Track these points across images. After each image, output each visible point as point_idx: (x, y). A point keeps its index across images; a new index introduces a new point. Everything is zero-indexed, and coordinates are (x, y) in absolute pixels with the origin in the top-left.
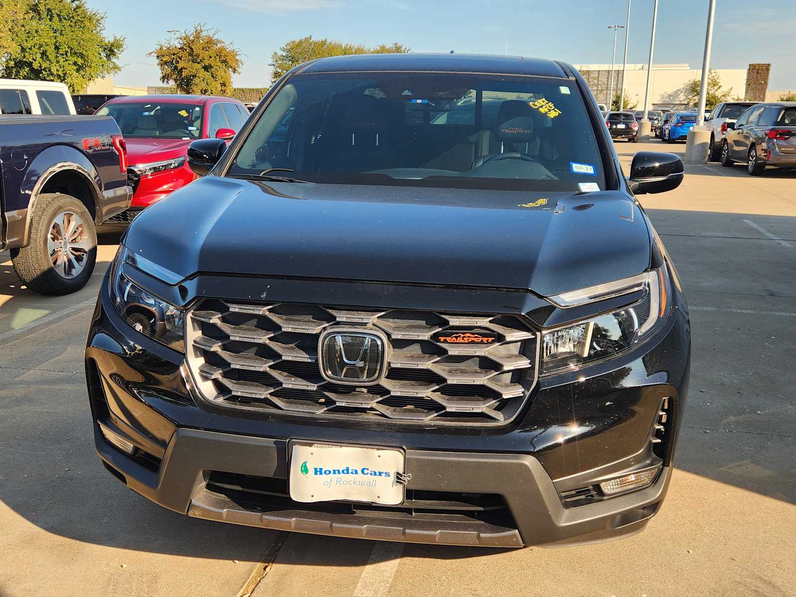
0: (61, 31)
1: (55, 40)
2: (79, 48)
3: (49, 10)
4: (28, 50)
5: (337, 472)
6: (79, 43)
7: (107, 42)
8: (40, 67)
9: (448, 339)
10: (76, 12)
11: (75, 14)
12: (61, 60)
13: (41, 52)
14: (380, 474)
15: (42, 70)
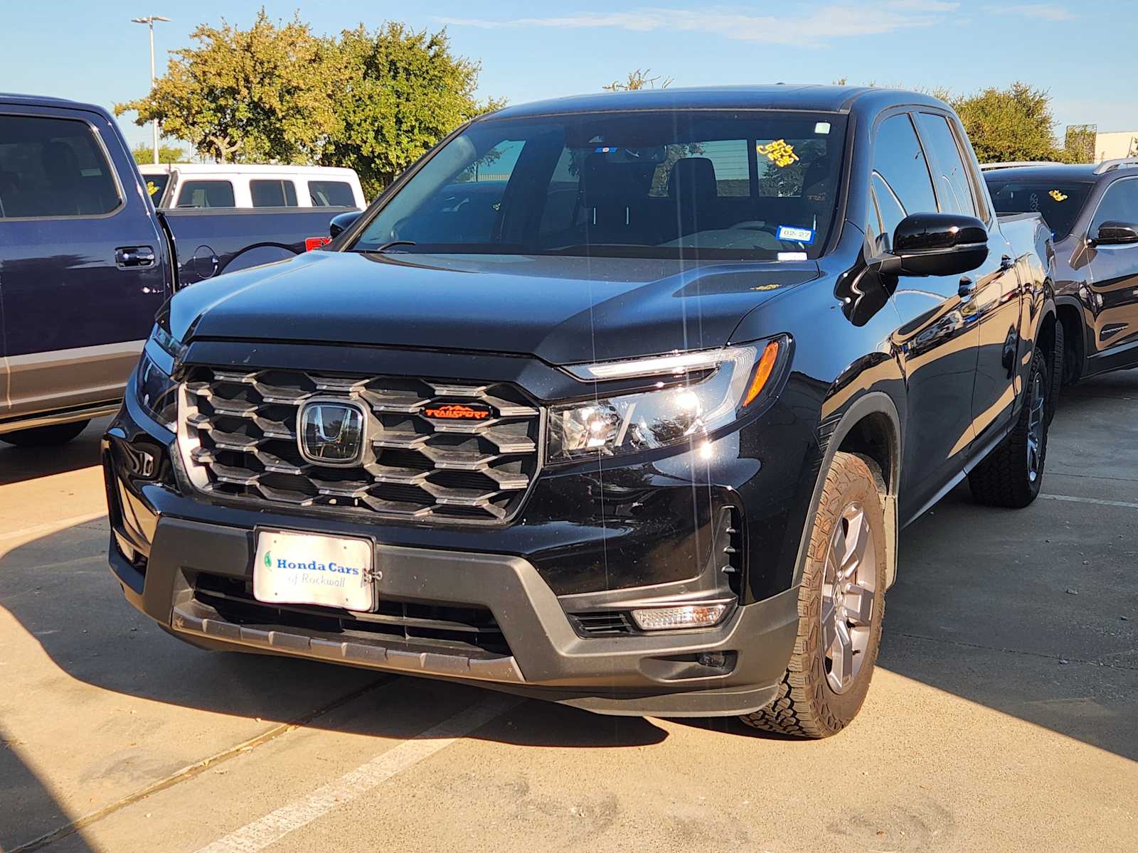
0: (408, 94)
1: (397, 109)
2: (432, 120)
3: (392, 63)
4: (355, 127)
5: (302, 566)
6: (433, 113)
7: (477, 107)
8: (373, 152)
9: (436, 413)
10: (433, 63)
11: (431, 66)
12: (404, 140)
13: (376, 129)
14: (348, 570)
15: (375, 157)
